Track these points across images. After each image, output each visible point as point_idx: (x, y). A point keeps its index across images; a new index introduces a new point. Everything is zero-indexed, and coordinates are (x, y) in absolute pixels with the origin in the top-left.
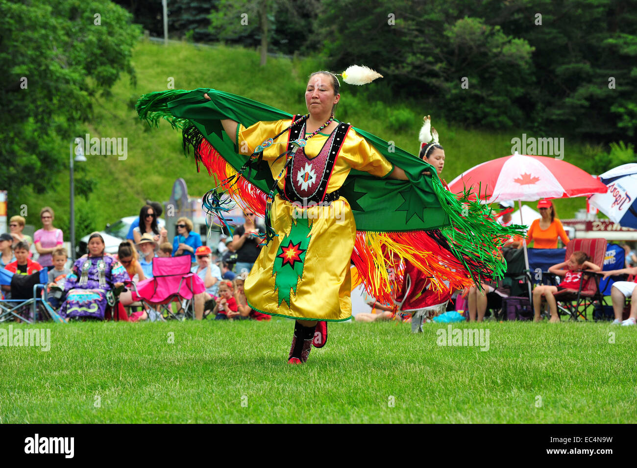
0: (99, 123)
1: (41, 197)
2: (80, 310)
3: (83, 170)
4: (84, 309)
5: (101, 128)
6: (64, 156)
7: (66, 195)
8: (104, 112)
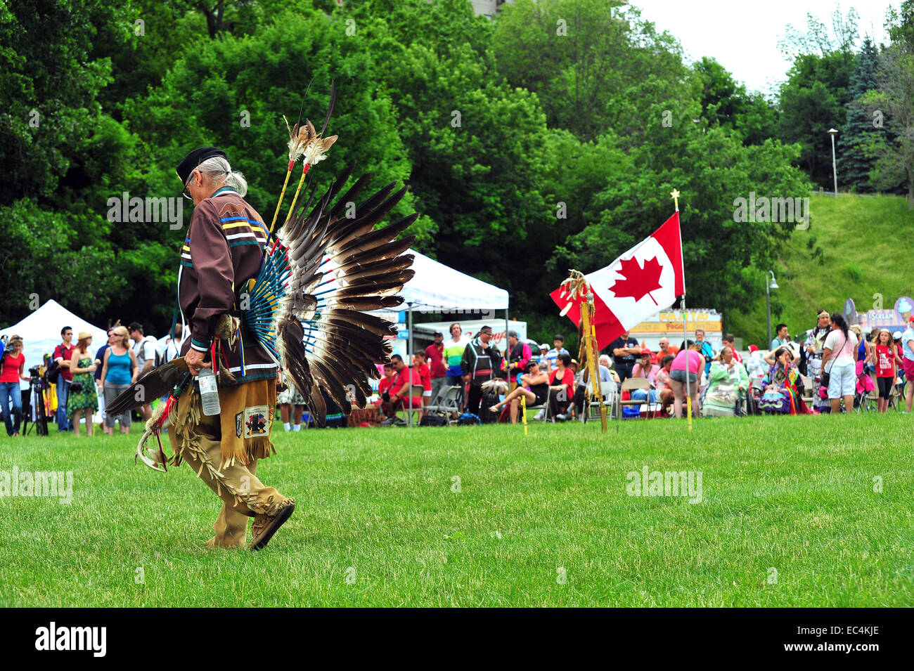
0: (788, 259)
1: (747, 316)
2: (770, 406)
3: (776, 295)
4: (774, 405)
5: (789, 262)
6: (762, 285)
7: (764, 314)
8: (791, 250)
